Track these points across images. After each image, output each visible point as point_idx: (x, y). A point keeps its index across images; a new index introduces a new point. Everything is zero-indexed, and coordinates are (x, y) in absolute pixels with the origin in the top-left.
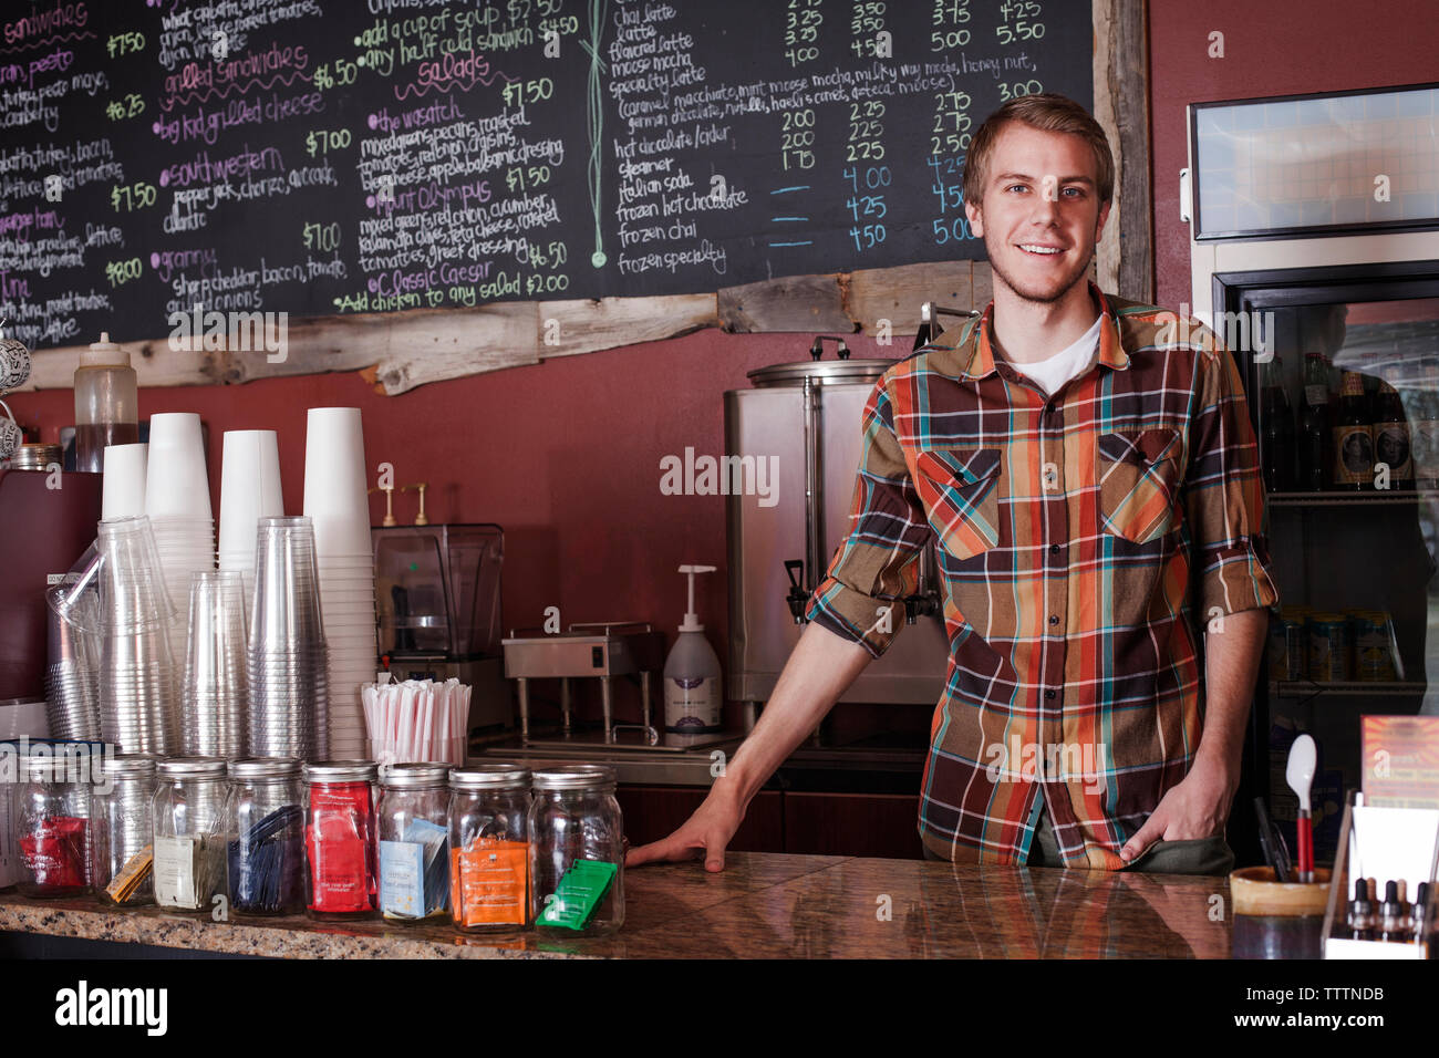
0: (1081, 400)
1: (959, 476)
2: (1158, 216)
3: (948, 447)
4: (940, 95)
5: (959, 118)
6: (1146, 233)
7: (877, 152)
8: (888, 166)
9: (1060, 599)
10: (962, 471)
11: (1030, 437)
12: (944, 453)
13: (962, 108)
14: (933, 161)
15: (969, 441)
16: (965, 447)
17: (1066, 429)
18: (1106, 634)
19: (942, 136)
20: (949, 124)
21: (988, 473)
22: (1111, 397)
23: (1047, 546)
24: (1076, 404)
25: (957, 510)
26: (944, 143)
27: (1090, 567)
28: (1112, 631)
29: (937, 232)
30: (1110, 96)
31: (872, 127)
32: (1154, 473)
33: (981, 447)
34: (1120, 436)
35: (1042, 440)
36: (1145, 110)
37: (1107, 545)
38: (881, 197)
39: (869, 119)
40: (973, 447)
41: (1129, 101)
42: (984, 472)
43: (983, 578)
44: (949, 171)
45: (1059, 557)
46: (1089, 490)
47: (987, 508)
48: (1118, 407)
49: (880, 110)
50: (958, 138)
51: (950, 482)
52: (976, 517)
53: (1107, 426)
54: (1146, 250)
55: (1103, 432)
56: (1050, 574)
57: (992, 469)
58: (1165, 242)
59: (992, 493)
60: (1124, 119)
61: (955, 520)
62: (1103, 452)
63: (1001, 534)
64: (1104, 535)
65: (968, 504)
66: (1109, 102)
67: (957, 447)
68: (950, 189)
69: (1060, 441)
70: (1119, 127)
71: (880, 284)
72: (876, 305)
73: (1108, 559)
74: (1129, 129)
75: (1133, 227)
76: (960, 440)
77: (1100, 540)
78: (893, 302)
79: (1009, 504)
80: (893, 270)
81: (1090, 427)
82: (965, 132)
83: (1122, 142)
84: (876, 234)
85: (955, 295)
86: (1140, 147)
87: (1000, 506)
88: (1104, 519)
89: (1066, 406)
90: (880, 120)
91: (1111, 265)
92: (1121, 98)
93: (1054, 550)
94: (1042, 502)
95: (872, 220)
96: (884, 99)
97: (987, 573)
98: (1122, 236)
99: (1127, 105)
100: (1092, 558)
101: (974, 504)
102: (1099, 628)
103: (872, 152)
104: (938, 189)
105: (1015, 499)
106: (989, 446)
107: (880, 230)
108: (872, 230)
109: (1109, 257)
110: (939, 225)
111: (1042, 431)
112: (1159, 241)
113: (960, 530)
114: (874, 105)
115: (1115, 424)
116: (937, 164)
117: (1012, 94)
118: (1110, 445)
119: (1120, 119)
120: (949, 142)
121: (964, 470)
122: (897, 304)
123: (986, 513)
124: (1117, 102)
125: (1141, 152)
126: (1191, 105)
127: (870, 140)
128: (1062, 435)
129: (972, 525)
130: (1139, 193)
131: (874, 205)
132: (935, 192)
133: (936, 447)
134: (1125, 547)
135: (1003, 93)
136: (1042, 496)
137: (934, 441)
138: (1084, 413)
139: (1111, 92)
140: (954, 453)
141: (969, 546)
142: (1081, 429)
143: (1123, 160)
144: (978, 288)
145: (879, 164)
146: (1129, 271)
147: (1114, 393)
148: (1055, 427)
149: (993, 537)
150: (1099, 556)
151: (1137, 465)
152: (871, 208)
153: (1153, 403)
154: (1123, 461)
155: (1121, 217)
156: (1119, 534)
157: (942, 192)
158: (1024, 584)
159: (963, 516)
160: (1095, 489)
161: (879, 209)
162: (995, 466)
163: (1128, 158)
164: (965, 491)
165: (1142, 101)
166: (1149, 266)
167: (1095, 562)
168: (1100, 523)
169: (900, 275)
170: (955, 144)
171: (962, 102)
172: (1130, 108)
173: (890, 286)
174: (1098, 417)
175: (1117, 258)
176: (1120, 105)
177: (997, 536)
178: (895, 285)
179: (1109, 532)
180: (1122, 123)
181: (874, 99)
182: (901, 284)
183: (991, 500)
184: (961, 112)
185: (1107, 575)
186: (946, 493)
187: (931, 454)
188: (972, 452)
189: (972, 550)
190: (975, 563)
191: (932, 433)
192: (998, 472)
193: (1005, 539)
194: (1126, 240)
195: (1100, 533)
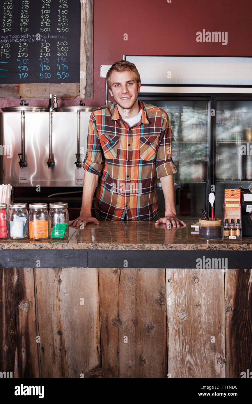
0: (136, 128)
1: (110, 141)
2: (94, 76)
3: (108, 134)
4: (42, 43)
5: (47, 49)
6: (92, 79)
7: (26, 55)
8: (28, 59)
9: (129, 172)
10: (110, 140)
11: (125, 135)
12: (107, 135)
13: (48, 46)
14: (40, 59)
15: (113, 133)
16: (112, 135)
17: (133, 134)
18: (139, 180)
19: (43, 53)
20: (44, 50)
21: (116, 142)
22: (143, 128)
23: (127, 160)
24: (136, 129)
25: (108, 149)
26: (43, 55)
27: (137, 166)
28: (141, 179)
29: (41, 75)
30: (84, 47)
31: (25, 49)
32: (152, 146)
33: (115, 135)
34: (144, 138)
35: (128, 136)
36: (92, 51)
37: (141, 162)
38: (27, 66)
39: (24, 47)
40: (113, 135)
41: (89, 48)
42: (116, 141)
43: (112, 164)
44: (44, 61)
45: (129, 163)
46: (138, 149)
47: (115, 149)
48: (145, 131)
49: (27, 45)
50: (46, 54)
51: (107, 142)
52: (112, 151)
53: (142, 135)
54: (92, 83)
55: (141, 136)
56: (127, 166)
57: (117, 141)
58: (96, 81)
59: (117, 146)
60: (88, 53)
61: (107, 150)
62: (141, 141)
63: (117, 155)
64: (140, 159)
65: (111, 148)
66: (84, 49)
67: (110, 134)
68: (44, 66)
69: (132, 137)
70: (86, 54)
71: (27, 87)
72: (26, 92)
73: (141, 165)
74: (89, 55)
75: (89, 78)
76: (111, 133)
77: (139, 160)
78: (30, 92)
79: (120, 150)
80: (30, 84)
81: (138, 135)
82: (48, 52)
83: (87, 58)
84: (25, 75)
85: (45, 91)
86: (91, 59)
87: (118, 149)
88: (140, 156)
89: (133, 129)
90: (27, 48)
91: (84, 86)
92: (87, 48)
93: (129, 161)
94: (127, 151)
95: (24, 72)
96: (28, 42)
97: (113, 163)
98: (86, 80)
99: (88, 49)
100: (137, 164)
101: (112, 148)
102: (138, 179)
103: (24, 55)
104: (41, 65)
105: (121, 149)
106: (117, 136)
107: (26, 74)
108: (24, 74)
109: (83, 84)
110: (41, 74)
111: (128, 135)
112: (94, 81)
113: (108, 153)
114: (25, 44)
115: (144, 135)
116: (41, 59)
117: (60, 44)
118: (142, 140)
119: (86, 53)
120: (44, 54)
121: (111, 140)
122: (31, 92)
123: (115, 150)
124: (86, 49)
125: (91, 61)
126: (125, 55)
127: (24, 52)
128: (132, 136)
129: (111, 152)
130: (90, 70)
131: (25, 68)
132: (40, 66)
133: (105, 133)
134: (144, 162)
135: (58, 44)
136: (127, 149)
137: (105, 132)
138: (137, 132)
139: (85, 46)
140: (109, 136)
141: (109, 157)
142: (136, 135)
143: (87, 62)
144: (51, 90)
145: (26, 58)
146: (88, 88)
147: (144, 127)
148: (131, 134)
149: (115, 156)
150: (139, 164)
151: (148, 145)
152: (24, 69)
153: (152, 130)
154: (145, 144)
155: (86, 75)
156: (143, 159)
157: (42, 66)
158: (121, 168)
159: (109, 150)
160: (139, 149)
161: (26, 69)
162: (118, 140)
163: (88, 62)
164: (111, 145)
165: (92, 49)
166: (92, 87)
167: (138, 165)
168: (140, 157)
169: (32, 85)
170: (46, 55)
171: (48, 45)
172: (89, 50)
173: (29, 88)
174: (140, 133)
175: (85, 85)
176: (87, 49)
177: (116, 156)
178: (31, 88)
179: (142, 159)
180: (87, 54)
181: (25, 42)
182: (32, 87)
183: (116, 148)
184: (47, 47)
185: (140, 168)
186: (106, 144)
187: (104, 135)
188: (114, 136)
189: (110, 158)
190: (111, 160)
191: (105, 130)
192: (118, 141)
193: (118, 157)
194: (87, 80)
195: (139, 159)
